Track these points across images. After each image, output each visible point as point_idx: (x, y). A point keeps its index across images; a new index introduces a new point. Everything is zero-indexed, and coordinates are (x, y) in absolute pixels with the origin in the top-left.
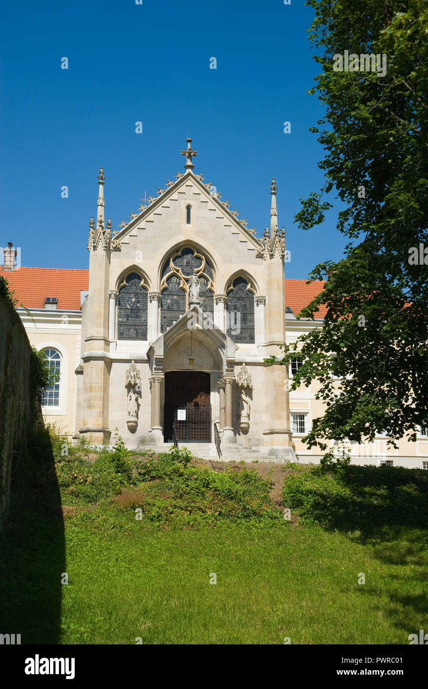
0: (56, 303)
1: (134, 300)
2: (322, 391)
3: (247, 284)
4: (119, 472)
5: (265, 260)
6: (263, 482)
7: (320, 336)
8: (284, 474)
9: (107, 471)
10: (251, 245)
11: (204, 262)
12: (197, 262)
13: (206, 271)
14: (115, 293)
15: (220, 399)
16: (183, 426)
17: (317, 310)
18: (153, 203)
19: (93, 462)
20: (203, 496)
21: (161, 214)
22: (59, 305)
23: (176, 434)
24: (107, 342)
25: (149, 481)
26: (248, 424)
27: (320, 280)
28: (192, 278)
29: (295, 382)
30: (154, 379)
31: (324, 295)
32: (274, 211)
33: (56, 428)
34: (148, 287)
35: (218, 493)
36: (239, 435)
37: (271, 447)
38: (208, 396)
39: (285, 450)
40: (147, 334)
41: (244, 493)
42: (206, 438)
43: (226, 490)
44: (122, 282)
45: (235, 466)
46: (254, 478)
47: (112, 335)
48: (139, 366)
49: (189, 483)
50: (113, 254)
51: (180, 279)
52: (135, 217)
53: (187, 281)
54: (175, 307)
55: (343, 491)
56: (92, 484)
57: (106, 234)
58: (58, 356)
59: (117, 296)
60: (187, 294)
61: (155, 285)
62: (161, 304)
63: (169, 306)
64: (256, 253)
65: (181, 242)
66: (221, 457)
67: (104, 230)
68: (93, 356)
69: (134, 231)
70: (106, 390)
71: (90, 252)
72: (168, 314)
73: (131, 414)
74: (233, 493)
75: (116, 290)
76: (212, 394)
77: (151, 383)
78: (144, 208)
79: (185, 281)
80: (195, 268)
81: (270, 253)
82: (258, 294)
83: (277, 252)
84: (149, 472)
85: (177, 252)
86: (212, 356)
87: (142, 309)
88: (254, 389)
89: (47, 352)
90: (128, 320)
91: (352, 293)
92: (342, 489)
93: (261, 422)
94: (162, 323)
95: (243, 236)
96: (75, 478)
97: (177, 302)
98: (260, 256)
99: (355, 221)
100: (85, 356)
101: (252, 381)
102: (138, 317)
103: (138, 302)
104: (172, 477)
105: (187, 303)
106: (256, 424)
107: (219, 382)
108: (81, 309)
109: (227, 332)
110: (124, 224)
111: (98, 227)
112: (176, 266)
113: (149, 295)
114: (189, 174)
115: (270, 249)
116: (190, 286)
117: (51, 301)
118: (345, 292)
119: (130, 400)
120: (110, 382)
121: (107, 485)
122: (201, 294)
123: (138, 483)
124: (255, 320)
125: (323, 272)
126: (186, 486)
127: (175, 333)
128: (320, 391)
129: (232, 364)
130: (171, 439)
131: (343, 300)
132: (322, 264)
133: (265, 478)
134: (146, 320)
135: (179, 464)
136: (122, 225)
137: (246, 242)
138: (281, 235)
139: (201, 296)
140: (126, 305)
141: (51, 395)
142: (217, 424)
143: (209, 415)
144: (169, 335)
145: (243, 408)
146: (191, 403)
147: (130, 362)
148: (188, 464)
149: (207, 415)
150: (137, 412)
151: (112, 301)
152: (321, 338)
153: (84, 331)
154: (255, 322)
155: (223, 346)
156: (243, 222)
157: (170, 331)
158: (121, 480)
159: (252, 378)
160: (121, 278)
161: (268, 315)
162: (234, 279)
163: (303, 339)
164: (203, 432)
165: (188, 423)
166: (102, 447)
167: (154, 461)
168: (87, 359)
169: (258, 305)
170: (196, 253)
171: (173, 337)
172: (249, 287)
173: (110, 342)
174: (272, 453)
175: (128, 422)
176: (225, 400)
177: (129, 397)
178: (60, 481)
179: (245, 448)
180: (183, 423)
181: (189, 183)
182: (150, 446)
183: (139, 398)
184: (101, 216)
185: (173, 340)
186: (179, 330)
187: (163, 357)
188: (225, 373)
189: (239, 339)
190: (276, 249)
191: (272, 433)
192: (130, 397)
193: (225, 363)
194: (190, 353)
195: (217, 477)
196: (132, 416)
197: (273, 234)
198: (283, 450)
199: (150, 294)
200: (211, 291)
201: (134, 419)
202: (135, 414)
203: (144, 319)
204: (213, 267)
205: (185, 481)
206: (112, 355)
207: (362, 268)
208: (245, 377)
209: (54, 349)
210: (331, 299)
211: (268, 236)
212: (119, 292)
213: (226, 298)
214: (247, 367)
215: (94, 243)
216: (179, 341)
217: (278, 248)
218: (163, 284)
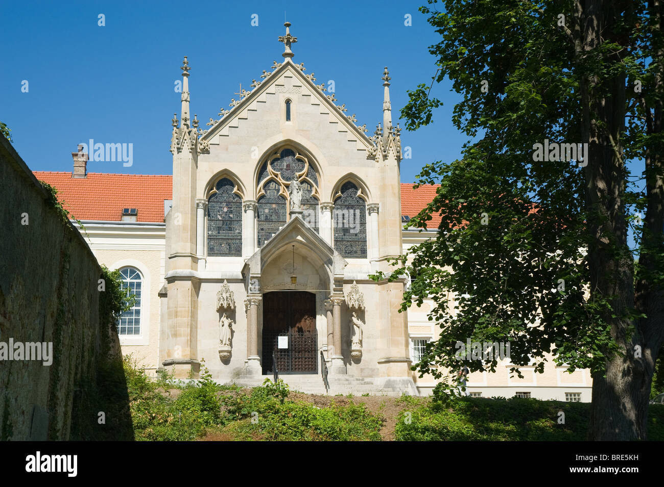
0: (136, 215)
1: (225, 210)
2: (435, 311)
3: (357, 189)
4: (205, 410)
5: (378, 162)
6: (373, 418)
7: (434, 248)
8: (398, 408)
9: (191, 409)
10: (361, 144)
11: (307, 165)
12: (299, 165)
13: (310, 176)
14: (203, 202)
15: (327, 322)
16: (285, 355)
17: (430, 218)
18: (247, 97)
19: (175, 399)
20: (302, 436)
21: (256, 111)
22: (139, 217)
23: (276, 364)
24: (195, 260)
25: (240, 419)
26: (361, 352)
27: (432, 185)
28: (293, 183)
29: (406, 301)
30: (250, 301)
31: (436, 201)
32: (387, 105)
33: (133, 361)
34: (242, 194)
35: (319, 431)
36: (350, 364)
37: (387, 378)
38: (314, 319)
39: (403, 381)
40: (241, 249)
41: (350, 431)
42: (312, 369)
43: (329, 428)
44: (212, 189)
45: (341, 401)
46: (362, 414)
47: (201, 251)
48: (232, 286)
49: (286, 421)
50: (201, 157)
51: (279, 184)
52: (226, 113)
53: (287, 186)
54: (274, 217)
55: (466, 428)
56: (173, 424)
57: (192, 133)
58: (138, 277)
59: (206, 205)
60: (287, 202)
61: (250, 192)
62: (257, 215)
63: (266, 216)
64: (366, 154)
65: (280, 143)
66: (328, 390)
67: (190, 129)
68: (178, 275)
69: (225, 130)
70: (194, 315)
71: (173, 154)
72: (266, 226)
73: (224, 343)
74: (337, 431)
75: (205, 198)
76: (318, 317)
77: (246, 306)
78: (236, 104)
79: (285, 188)
80: (297, 171)
81: (384, 153)
82: (370, 201)
83: (391, 152)
84: (240, 409)
85: (276, 153)
86: (318, 273)
87: (235, 221)
88: (367, 311)
89: (125, 272)
90: (219, 233)
91: (470, 199)
92: (465, 425)
93: (376, 349)
94: (258, 236)
95: (351, 135)
96: (154, 418)
97: (276, 212)
98: (372, 157)
99: (473, 116)
100: (169, 276)
101: (364, 301)
102: (230, 229)
103: (231, 212)
104: (266, 414)
105: (288, 212)
106: (369, 351)
107: (325, 304)
108: (164, 221)
109: (335, 245)
110: (212, 122)
111: (182, 126)
112: (274, 170)
113: (243, 204)
114: (288, 63)
115: (383, 148)
116: (291, 193)
117: (129, 212)
118: (461, 198)
119: (223, 326)
120: (199, 305)
121: (190, 425)
122: (304, 202)
123: (226, 422)
124: (367, 231)
125: (433, 175)
126: (283, 425)
127: (274, 247)
128: (433, 311)
129: (340, 282)
130: (271, 371)
131: (460, 206)
132: (430, 165)
133: (376, 413)
134: (240, 233)
135: (275, 399)
136: (210, 123)
137: (356, 141)
138: (396, 132)
139: (304, 205)
140: (217, 216)
141: (130, 322)
142: (324, 353)
143: (315, 342)
144: (266, 251)
145: (354, 334)
146: (293, 329)
147: (223, 282)
148: (286, 399)
149: (312, 342)
150: (231, 340)
151: (201, 212)
152: (435, 249)
153: (168, 246)
154: (367, 233)
155: (330, 262)
156: (352, 119)
157: (268, 245)
158: (208, 419)
159: (364, 298)
160: (210, 185)
161: (382, 225)
162: (342, 185)
163: (414, 251)
164: (309, 361)
165: (290, 352)
166: (187, 381)
167: (246, 396)
168: (171, 280)
169: (370, 214)
170: (297, 155)
171: (272, 252)
172: (359, 193)
173: (198, 259)
174: (389, 385)
175: (220, 352)
176: (333, 324)
177: (221, 322)
178: (135, 422)
179: (357, 379)
180: (285, 352)
181: (288, 73)
182: (246, 379)
183: (233, 324)
184: (186, 113)
185: (271, 255)
186: (278, 243)
187: (260, 275)
188: (332, 293)
189: (349, 253)
190: (390, 148)
191: (388, 361)
192: (223, 322)
193: (332, 282)
194: (292, 271)
195: (318, 414)
196: (225, 344)
197: (386, 132)
198: (401, 380)
199: (244, 202)
200: (316, 199)
201: (227, 348)
202: (228, 342)
203: (237, 231)
204: (317, 171)
205: (281, 418)
206: (201, 274)
207: (480, 170)
208: (356, 297)
209: (133, 269)
210: (445, 206)
211: (380, 134)
212: (209, 201)
213: (334, 206)
214: (358, 285)
215: (178, 144)
216: (279, 257)
217: (392, 148)
218: (260, 191)
